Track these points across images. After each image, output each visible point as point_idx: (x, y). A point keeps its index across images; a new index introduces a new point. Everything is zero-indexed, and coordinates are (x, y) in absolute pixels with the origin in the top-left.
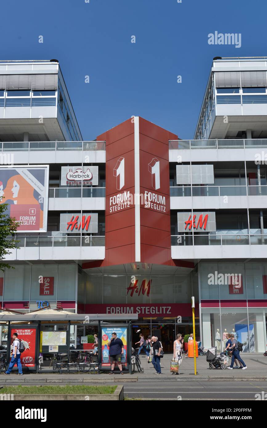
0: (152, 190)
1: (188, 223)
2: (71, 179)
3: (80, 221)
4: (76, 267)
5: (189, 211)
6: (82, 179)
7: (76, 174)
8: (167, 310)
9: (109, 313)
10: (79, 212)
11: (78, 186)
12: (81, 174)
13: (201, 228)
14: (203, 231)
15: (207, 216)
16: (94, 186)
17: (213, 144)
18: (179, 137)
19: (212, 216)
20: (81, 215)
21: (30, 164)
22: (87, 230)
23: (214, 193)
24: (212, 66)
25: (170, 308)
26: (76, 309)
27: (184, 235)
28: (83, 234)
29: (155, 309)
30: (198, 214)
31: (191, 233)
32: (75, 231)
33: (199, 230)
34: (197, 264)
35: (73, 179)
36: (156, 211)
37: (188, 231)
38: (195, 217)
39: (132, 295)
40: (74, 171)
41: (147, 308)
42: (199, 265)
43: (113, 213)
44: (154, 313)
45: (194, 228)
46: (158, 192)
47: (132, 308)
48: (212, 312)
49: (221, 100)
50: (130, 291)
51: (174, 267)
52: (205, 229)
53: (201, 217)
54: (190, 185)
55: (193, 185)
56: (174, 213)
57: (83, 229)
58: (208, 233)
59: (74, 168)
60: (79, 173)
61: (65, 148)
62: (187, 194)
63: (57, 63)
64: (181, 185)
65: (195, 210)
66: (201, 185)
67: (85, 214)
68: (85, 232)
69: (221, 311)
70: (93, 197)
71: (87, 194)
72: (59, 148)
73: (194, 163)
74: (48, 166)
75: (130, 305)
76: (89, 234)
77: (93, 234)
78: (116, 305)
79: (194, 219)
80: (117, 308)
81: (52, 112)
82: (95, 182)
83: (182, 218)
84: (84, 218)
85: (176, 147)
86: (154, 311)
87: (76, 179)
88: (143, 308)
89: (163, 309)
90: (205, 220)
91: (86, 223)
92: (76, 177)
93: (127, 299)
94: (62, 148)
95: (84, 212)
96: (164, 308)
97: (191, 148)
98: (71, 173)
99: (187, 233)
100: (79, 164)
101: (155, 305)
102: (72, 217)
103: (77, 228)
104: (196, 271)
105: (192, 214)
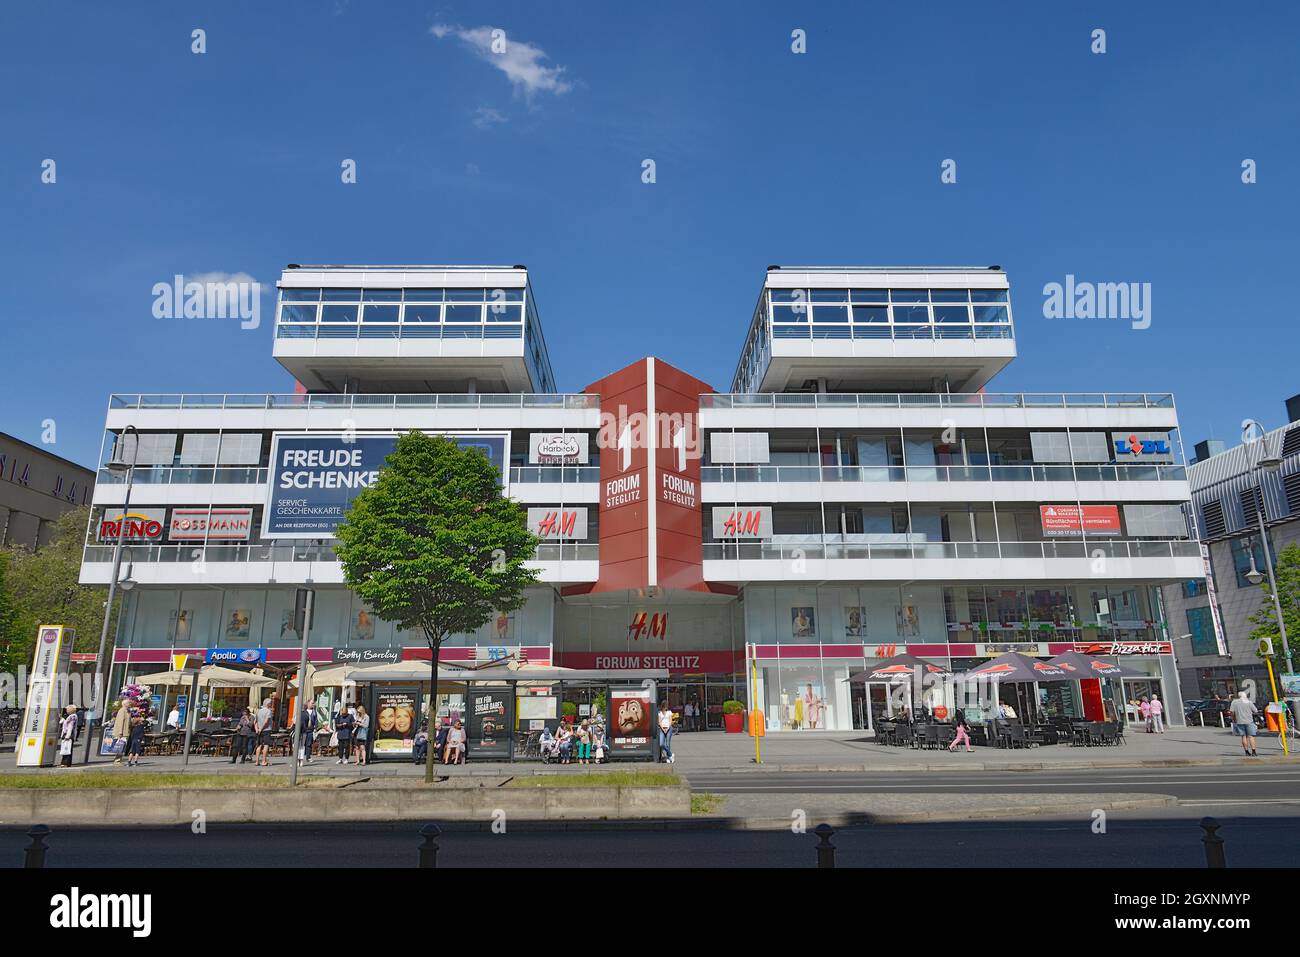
0: (675, 472)
1: (730, 525)
2: (545, 453)
3: (559, 520)
4: (551, 593)
5: (732, 504)
6: (562, 453)
7: (554, 445)
8: (692, 661)
9: (601, 667)
10: (558, 505)
11: (557, 465)
12: (562, 446)
13: (749, 532)
14: (754, 537)
15: (758, 514)
16: (582, 465)
17: (768, 400)
18: (714, 389)
19: (767, 513)
20: (560, 511)
21: (480, 429)
22: (570, 535)
23: (769, 476)
24: (766, 279)
25: (698, 658)
26: (551, 660)
27: (724, 543)
28: (564, 541)
29: (674, 661)
30: (745, 510)
31: (734, 540)
32: (552, 536)
33: (747, 536)
34: (742, 588)
35: (549, 453)
36: (680, 505)
37: (728, 536)
38: (740, 515)
39: (636, 638)
40: (550, 441)
41: (661, 658)
42: (745, 590)
43: (612, 508)
44: (672, 666)
45: (739, 532)
46: (683, 476)
47: (637, 659)
48: (766, 666)
49: (781, 332)
50: (635, 631)
51: (707, 594)
52: (755, 534)
53: (750, 514)
54: (732, 464)
55: (737, 464)
56: (707, 508)
57: (564, 533)
58: (760, 540)
59: (550, 435)
60: (558, 444)
61: (536, 405)
62: (728, 477)
63: (523, 270)
64: (719, 464)
65: (740, 504)
66: (748, 464)
67: (567, 509)
68: (567, 537)
69: (779, 663)
70: (580, 481)
71: (571, 477)
72: (526, 405)
73: (738, 430)
74: (509, 433)
75: (634, 655)
76: (573, 541)
77: (580, 541)
78: (611, 655)
79: (739, 518)
80: (613, 659)
81: (515, 347)
82: (584, 458)
83: (719, 517)
84: (565, 515)
85: (709, 404)
86: (672, 663)
87: (553, 453)
88: (655, 658)
89: (686, 660)
90: (755, 520)
91: (569, 523)
92: (553, 449)
93: (630, 644)
94: (530, 405)
95: (566, 505)
96: (688, 658)
97: (735, 407)
98: (546, 444)
99: (727, 540)
100: (559, 430)
101: (674, 654)
102: (546, 515)
103: (553, 532)
104: (741, 599)
105: (736, 509)
